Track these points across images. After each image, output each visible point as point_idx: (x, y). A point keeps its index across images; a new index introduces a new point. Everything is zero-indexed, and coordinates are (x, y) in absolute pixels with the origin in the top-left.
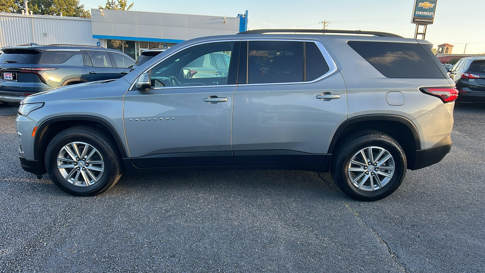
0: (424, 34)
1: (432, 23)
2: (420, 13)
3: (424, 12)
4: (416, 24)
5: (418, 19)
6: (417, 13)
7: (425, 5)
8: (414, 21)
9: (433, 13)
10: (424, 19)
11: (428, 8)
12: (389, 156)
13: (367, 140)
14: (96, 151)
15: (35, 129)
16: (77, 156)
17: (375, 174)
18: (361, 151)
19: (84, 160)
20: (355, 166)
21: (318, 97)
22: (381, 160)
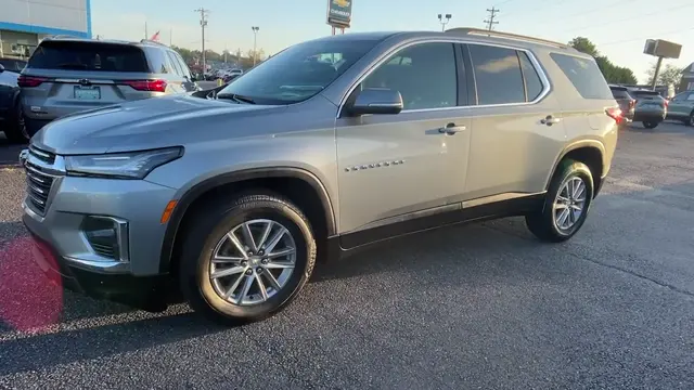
2: (336, 12)
4: (333, 26)
5: (333, 19)
6: (333, 11)
7: (340, 2)
9: (349, 14)
10: (341, 20)
11: (344, 7)
12: (584, 186)
13: (573, 171)
14: (287, 231)
15: (172, 207)
16: (248, 249)
17: (572, 209)
18: (567, 184)
19: (261, 254)
20: (559, 202)
21: (542, 122)
22: (577, 192)
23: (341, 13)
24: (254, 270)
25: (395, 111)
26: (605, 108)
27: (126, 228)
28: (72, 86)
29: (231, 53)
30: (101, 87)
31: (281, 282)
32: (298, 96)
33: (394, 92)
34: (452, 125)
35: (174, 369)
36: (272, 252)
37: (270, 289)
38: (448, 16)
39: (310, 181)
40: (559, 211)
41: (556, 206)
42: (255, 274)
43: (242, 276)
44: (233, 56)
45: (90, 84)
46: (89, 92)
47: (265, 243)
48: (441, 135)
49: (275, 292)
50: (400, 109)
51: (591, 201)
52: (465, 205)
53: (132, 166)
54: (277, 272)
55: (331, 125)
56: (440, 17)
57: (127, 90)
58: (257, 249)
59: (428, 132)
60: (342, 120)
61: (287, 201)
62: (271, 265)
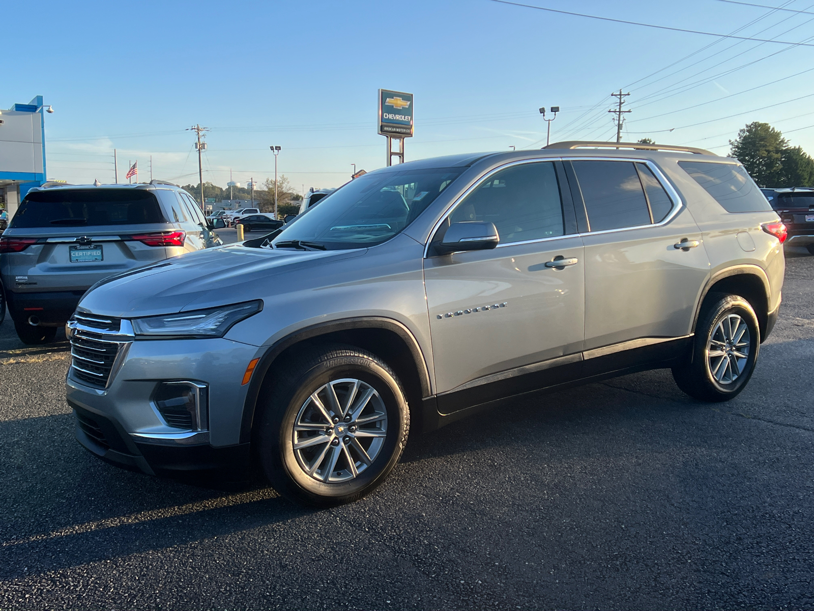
0: (401, 155)
1: (410, 135)
2: (390, 116)
3: (397, 116)
4: (387, 137)
5: (388, 126)
6: (386, 116)
7: (395, 102)
8: (382, 130)
9: (409, 117)
10: (398, 128)
11: (401, 108)
12: (745, 326)
13: (727, 306)
14: (375, 392)
15: (252, 366)
16: (333, 414)
17: (732, 357)
18: (720, 324)
19: (347, 421)
20: (714, 348)
21: (676, 247)
22: (737, 334)
23: (398, 117)
24: (341, 439)
25: (491, 245)
26: (761, 224)
27: (204, 392)
28: (67, 247)
29: (239, 185)
30: (104, 245)
31: (371, 454)
32: (371, 237)
33: (487, 225)
34: (560, 258)
35: (262, 552)
36: (360, 417)
37: (359, 463)
38: (555, 110)
39: (398, 332)
40: (714, 360)
41: (708, 353)
42: (342, 444)
43: (328, 446)
44: (242, 190)
45: (89, 243)
46: (89, 253)
47: (352, 407)
48: (548, 270)
49: (365, 467)
50: (496, 243)
51: (759, 345)
52: (587, 355)
53: (210, 324)
54: (366, 442)
55: (417, 266)
56: (542, 111)
57: (137, 246)
58: (343, 414)
59: (532, 268)
60: (430, 260)
61: (374, 357)
62: (359, 433)
